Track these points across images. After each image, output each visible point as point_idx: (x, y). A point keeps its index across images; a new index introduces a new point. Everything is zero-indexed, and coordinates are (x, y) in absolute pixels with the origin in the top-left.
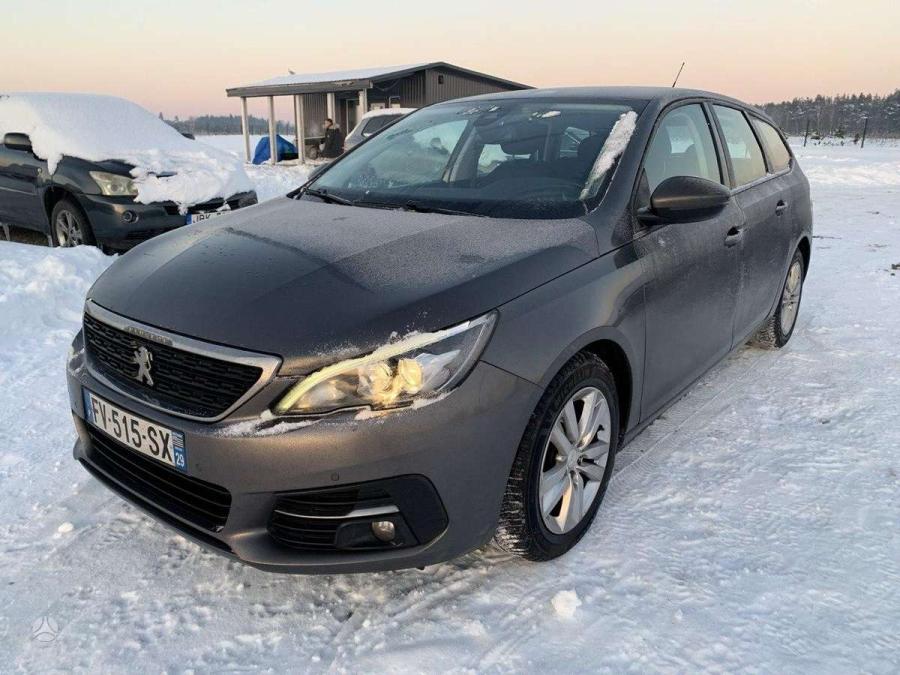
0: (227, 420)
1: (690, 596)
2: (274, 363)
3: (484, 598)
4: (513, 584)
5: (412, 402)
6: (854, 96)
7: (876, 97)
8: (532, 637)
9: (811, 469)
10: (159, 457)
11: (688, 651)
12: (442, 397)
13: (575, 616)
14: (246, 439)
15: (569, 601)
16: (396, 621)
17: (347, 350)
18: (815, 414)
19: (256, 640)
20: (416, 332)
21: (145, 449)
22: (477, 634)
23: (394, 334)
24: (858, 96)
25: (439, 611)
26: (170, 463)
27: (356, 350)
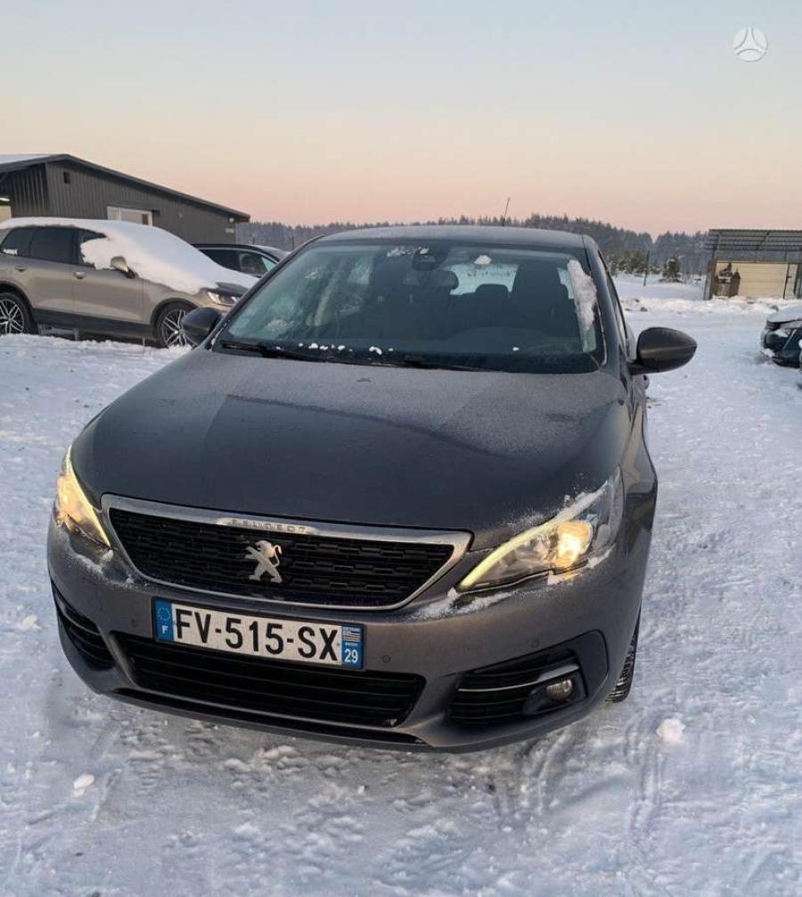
0: (412, 604)
1: (744, 704)
2: (466, 539)
3: (598, 743)
4: (609, 726)
5: (587, 562)
6: (495, 219)
7: (515, 221)
8: (664, 763)
9: (735, 588)
10: (316, 659)
11: (778, 744)
12: (607, 554)
13: (681, 738)
14: (448, 620)
15: (674, 727)
16: (542, 780)
17: (533, 518)
18: (691, 542)
19: (428, 831)
20: (583, 494)
21: (290, 653)
22: (621, 772)
23: (567, 497)
24: (499, 219)
25: (572, 762)
26: (334, 662)
27: (540, 516)
